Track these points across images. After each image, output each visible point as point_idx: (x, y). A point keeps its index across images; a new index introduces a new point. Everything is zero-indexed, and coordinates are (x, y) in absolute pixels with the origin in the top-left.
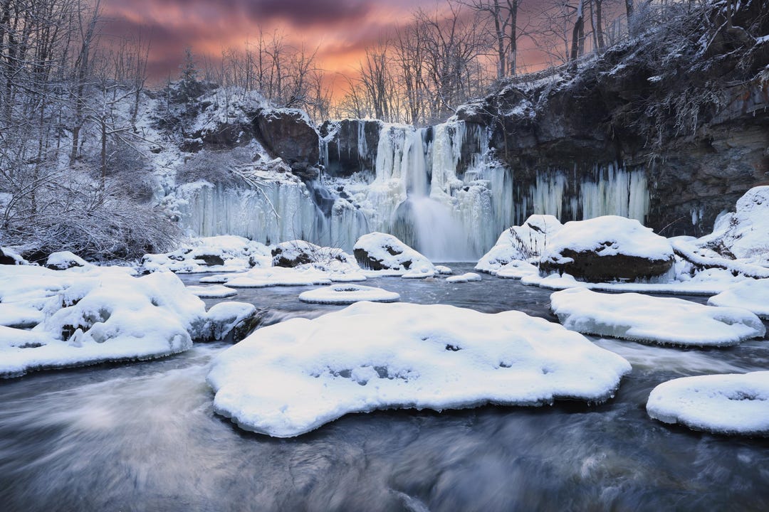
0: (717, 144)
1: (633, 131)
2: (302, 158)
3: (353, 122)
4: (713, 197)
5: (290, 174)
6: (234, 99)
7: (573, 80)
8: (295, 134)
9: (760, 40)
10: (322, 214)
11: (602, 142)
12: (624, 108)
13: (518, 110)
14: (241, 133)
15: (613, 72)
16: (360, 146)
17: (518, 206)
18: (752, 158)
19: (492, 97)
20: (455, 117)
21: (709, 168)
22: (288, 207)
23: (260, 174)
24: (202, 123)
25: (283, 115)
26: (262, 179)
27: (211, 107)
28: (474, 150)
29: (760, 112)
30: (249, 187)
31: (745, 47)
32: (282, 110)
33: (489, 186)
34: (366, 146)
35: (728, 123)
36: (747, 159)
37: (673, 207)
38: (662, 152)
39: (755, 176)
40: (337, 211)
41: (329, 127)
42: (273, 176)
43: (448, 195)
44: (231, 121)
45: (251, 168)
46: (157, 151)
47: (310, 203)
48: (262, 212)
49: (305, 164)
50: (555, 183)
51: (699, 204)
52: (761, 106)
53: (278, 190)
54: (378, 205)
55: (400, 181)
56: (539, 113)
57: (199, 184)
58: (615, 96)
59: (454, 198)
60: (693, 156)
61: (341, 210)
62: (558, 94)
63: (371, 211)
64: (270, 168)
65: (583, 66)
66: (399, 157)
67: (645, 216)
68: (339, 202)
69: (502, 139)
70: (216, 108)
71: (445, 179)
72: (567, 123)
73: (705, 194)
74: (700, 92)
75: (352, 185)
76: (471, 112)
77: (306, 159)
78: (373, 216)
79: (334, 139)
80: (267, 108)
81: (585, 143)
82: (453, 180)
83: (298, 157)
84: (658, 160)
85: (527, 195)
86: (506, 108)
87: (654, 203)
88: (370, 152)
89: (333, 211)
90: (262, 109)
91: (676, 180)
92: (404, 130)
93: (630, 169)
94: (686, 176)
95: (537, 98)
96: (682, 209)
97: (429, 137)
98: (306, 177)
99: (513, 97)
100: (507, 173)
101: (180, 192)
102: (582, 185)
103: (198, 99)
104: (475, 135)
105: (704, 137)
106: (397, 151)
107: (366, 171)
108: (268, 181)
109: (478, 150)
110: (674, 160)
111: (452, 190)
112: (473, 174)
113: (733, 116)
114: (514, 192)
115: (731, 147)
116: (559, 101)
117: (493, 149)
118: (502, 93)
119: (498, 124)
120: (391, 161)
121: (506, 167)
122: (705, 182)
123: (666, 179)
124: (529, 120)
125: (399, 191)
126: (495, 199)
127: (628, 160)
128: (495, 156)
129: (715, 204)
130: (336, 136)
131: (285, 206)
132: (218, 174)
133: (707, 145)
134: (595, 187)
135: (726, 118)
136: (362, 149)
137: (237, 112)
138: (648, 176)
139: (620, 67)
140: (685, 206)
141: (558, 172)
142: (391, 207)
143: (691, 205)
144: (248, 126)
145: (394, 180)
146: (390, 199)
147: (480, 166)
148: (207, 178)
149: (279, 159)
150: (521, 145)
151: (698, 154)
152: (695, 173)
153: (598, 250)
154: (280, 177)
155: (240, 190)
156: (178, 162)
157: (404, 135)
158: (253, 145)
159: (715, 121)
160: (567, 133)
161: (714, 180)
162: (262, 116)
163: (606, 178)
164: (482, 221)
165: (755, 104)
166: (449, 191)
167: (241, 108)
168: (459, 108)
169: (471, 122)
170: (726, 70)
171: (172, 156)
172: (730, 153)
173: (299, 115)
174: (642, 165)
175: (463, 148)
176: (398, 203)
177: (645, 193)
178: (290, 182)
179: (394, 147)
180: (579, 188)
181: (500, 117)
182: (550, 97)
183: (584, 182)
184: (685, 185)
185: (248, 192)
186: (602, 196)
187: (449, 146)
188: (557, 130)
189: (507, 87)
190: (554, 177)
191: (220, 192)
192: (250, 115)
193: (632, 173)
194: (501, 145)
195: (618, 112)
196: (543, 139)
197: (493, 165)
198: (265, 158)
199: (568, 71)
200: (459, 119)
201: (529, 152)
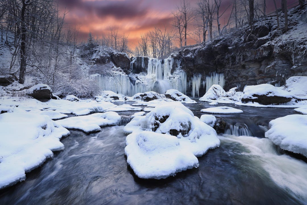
0: (247, 66)
1: (221, 62)
2: (125, 68)
3: (140, 57)
4: (243, 81)
5: (123, 72)
6: (105, 49)
7: (204, 47)
8: (124, 60)
9: (259, 39)
10: (132, 85)
11: (212, 65)
12: (219, 56)
13: (189, 55)
14: (107, 60)
15: (216, 46)
16: (142, 65)
17: (188, 83)
18: (256, 71)
19: (181, 51)
20: (170, 57)
21: (244, 73)
22: (123, 82)
23: (115, 72)
24: (95, 56)
25: (120, 54)
26: (115, 73)
27: (98, 51)
28: (176, 66)
29: (259, 58)
30: (112, 76)
31: (255, 40)
32: (120, 53)
33: (180, 77)
34: (144, 65)
35: (250, 61)
36: (254, 71)
37: (231, 84)
38: (230, 69)
39: (256, 76)
40: (137, 84)
41: (133, 59)
42: (118, 73)
43: (169, 79)
44: (104, 56)
45: (112, 70)
46: (81, 65)
47: (129, 81)
48: (116, 84)
49: (126, 69)
50: (199, 77)
51: (239, 83)
52: (259, 57)
53: (120, 77)
54: (149, 82)
55: (155, 75)
56: (195, 56)
57: (96, 75)
58: (217, 52)
59: (170, 80)
60: (239, 70)
61: (138, 83)
62: (201, 51)
63: (147, 84)
64: (117, 70)
65: (207, 43)
66: (154, 68)
67: (224, 86)
68: (137, 81)
69: (184, 64)
70: (99, 52)
71: (168, 75)
72: (203, 60)
73: (242, 80)
74: (243, 52)
75: (140, 76)
76: (175, 56)
77: (127, 68)
78: (147, 85)
79: (135, 62)
80: (115, 52)
81: (208, 66)
82: (170, 75)
83: (125, 67)
84: (228, 71)
85: (191, 80)
86: (185, 55)
87: (226, 83)
88: (145, 66)
89: (136, 84)
90: (113, 52)
91: (233, 76)
92: (156, 60)
93: (220, 73)
94: (236, 75)
95: (194, 52)
96: (234, 84)
97: (163, 62)
98: (127, 73)
99: (187, 52)
100: (185, 73)
101: (90, 77)
102: (206, 77)
103: (93, 49)
104: (176, 62)
105: (243, 65)
106: (154, 66)
107: (144, 72)
108: (117, 74)
109: (177, 67)
110: (233, 71)
111: (170, 78)
112: (176, 73)
113: (251, 59)
114: (187, 79)
115: (250, 68)
116: (201, 53)
117: (181, 66)
118: (184, 50)
119: (183, 59)
120: (152, 69)
121: (185, 72)
122: (242, 77)
123: (230, 76)
124: (192, 58)
125: (155, 78)
126: (182, 81)
127: (219, 71)
128: (182, 68)
129: (244, 83)
130: (135, 61)
131: (122, 82)
132: (102, 72)
133: (244, 67)
134: (210, 78)
135: (249, 60)
136: (143, 65)
137: (106, 53)
138: (225, 75)
139: (218, 44)
140: (235, 83)
141: (199, 74)
142: (152, 83)
143: (237, 83)
144: (109, 57)
145: (153, 75)
146: (152, 80)
147: (177, 71)
148: (99, 73)
149: (119, 68)
150: (189, 66)
151: (241, 69)
152: (239, 74)
153: (267, 95)
154: (121, 73)
155: (109, 77)
156: (88, 68)
157: (156, 62)
158: (111, 63)
159: (246, 60)
160: (203, 62)
161: (244, 77)
162: (114, 55)
163: (213, 76)
164: (179, 87)
165: (258, 56)
166: (169, 78)
167: (107, 52)
168: (172, 54)
169: (175, 58)
170: (250, 46)
171: (86, 66)
172: (250, 69)
173: (125, 55)
174: (224, 72)
175: (173, 66)
176: (155, 81)
177: (224, 80)
178: (124, 75)
179: (153, 65)
180: (205, 78)
181: (184, 57)
182: (198, 52)
183: (207, 76)
184: (235, 78)
185: (111, 77)
186: (211, 80)
187: (168, 65)
188: (200, 61)
189: (186, 49)
190: (198, 75)
191: (103, 77)
192: (110, 54)
193: (220, 74)
194: (183, 65)
195: (218, 57)
196: (196, 64)
197: (181, 71)
198: (115, 67)
199: (203, 45)
200: (172, 57)
201: (191, 67)
